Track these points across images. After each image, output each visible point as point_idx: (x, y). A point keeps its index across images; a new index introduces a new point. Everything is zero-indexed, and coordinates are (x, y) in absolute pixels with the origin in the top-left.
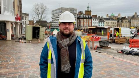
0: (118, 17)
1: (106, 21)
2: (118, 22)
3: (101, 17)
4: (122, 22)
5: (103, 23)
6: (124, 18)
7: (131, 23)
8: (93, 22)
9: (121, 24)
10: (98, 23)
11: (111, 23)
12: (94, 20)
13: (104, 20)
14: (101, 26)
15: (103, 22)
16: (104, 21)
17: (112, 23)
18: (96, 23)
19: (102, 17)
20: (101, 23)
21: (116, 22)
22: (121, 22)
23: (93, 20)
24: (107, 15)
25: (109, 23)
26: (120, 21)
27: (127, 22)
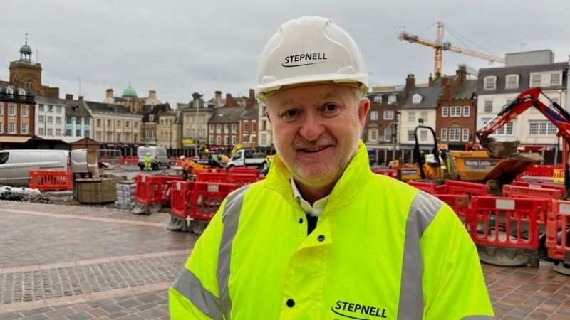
0: (148, 103)
1: (96, 116)
2: (145, 120)
3: (76, 98)
4: (156, 120)
5: (87, 122)
6: (163, 109)
7: (182, 125)
8: (41, 117)
9: (155, 129)
10: (63, 120)
11: (119, 121)
12: (46, 108)
13: (90, 111)
14: (78, 133)
15: (83, 119)
16: (88, 113)
17: (123, 124)
18: (54, 120)
19: (81, 98)
20: (78, 122)
21: (139, 119)
22: (154, 121)
23: (37, 107)
24: (109, 91)
25: (109, 121)
26: (151, 117)
27: (171, 121)
